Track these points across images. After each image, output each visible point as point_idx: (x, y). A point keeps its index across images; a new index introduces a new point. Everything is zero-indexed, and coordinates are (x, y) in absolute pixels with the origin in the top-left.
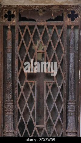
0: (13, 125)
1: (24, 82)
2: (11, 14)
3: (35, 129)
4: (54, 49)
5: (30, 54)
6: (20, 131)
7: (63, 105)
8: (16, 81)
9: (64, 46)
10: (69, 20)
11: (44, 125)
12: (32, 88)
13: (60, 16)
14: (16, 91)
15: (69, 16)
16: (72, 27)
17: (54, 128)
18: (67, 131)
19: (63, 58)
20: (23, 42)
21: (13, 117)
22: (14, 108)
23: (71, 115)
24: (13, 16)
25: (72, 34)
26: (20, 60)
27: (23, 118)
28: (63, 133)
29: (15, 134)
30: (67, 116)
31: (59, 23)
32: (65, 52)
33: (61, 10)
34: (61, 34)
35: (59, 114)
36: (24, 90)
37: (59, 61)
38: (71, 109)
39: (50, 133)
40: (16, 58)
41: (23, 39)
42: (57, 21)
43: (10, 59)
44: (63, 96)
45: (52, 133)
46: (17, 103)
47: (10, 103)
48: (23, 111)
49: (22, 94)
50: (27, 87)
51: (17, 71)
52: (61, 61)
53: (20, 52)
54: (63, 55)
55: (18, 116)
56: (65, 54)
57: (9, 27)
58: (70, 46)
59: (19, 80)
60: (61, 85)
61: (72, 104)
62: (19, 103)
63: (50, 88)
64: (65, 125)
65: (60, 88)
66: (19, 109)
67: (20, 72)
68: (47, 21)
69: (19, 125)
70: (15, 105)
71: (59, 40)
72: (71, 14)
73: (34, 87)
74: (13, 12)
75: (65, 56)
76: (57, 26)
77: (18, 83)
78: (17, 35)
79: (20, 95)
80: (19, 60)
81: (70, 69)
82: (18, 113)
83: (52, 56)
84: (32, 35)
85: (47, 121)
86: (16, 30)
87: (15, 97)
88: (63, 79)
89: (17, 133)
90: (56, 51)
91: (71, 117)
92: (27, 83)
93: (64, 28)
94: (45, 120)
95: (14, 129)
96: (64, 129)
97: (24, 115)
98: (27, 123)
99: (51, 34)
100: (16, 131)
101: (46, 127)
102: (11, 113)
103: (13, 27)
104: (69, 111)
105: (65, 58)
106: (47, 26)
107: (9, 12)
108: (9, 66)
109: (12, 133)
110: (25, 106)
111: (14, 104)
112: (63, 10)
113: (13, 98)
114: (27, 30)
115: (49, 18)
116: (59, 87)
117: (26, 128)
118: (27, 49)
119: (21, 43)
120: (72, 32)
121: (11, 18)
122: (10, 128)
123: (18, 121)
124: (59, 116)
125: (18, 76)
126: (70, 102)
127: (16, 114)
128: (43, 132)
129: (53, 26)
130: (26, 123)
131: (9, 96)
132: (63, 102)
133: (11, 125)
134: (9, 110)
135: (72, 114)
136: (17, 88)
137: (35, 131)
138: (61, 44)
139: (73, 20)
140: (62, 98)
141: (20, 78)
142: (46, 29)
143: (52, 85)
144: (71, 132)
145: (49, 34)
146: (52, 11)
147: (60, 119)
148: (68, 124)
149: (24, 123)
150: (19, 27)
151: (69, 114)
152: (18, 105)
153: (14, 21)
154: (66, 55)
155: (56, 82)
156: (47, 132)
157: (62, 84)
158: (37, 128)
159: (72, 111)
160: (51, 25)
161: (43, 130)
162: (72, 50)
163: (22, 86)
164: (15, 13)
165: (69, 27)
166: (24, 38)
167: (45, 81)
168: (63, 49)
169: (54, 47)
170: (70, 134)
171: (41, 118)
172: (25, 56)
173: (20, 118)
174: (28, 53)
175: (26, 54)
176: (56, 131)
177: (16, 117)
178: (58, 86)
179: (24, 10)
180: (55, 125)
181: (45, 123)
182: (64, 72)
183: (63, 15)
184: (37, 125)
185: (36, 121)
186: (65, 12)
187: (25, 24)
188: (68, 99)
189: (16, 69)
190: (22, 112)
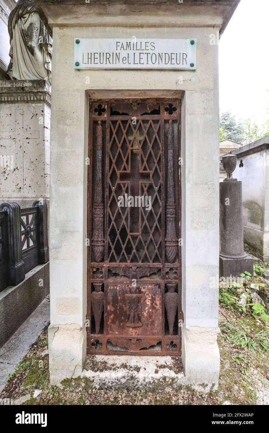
0: (102, 232)
1: (115, 182)
2: (102, 108)
3: (129, 237)
4: (150, 145)
5: (123, 151)
6: (111, 240)
7: (161, 209)
8: (107, 182)
9: (161, 142)
10: (167, 114)
11: (139, 232)
12: (125, 190)
13: (156, 109)
14: (107, 193)
15: (166, 110)
16: (170, 121)
17: (151, 236)
18: (166, 240)
19: (160, 155)
20: (114, 138)
21: (103, 223)
22: (104, 212)
23: (170, 221)
24: (104, 110)
25: (170, 128)
26: (112, 158)
27: (114, 224)
28: (161, 242)
29: (105, 243)
30: (166, 222)
31: (156, 117)
32: (162, 149)
33: (158, 103)
34: (157, 130)
35: (156, 220)
36: (116, 192)
37: (156, 159)
38: (170, 214)
39: (147, 242)
40: (107, 156)
41: (114, 135)
42: (153, 115)
43: (101, 158)
44: (160, 199)
45: (148, 241)
46: (108, 207)
47: (100, 207)
48: (115, 216)
49: (113, 196)
50: (119, 188)
51: (108, 171)
52: (158, 159)
53: (111, 149)
54: (161, 152)
55: (109, 222)
56: (162, 151)
57: (99, 122)
58: (168, 142)
59: (110, 180)
60: (159, 186)
61: (171, 208)
62: (110, 207)
63: (145, 189)
64: (164, 232)
65: (158, 189)
66: (111, 214)
67: (111, 172)
68: (141, 115)
69: (110, 232)
70: (105, 210)
71: (156, 135)
72: (168, 107)
73: (128, 187)
74: (104, 106)
75: (162, 154)
76: (153, 121)
77: (109, 184)
78: (108, 131)
79: (111, 197)
80: (110, 158)
81: (169, 167)
82: (109, 218)
83: (148, 153)
84: (125, 130)
85: (142, 227)
86: (107, 125)
87: (106, 200)
88: (161, 179)
89: (107, 241)
90: (152, 148)
91: (170, 223)
92: (119, 185)
93: (162, 122)
94: (140, 227)
95: (104, 237)
96: (162, 238)
97: (115, 220)
98: (120, 230)
99: (147, 129)
100: (106, 239)
101: (142, 235)
102: (100, 219)
103: (104, 122)
104: (169, 216)
105: (162, 155)
106: (142, 120)
107: (100, 106)
108: (99, 165)
109: (102, 242)
110: (117, 211)
111: (104, 208)
112: (159, 103)
113: (103, 202)
114: (119, 124)
115: (144, 112)
116: (156, 189)
117: (118, 236)
118: (120, 146)
119: (112, 139)
120: (171, 127)
121: (102, 112)
122: (100, 236)
123: (109, 228)
124: (156, 222)
125: (109, 176)
126: (169, 205)
127: (106, 220)
128: (138, 241)
129: (149, 121)
130: (118, 230)
131: (99, 199)
132: (161, 205)
133: (101, 233)
134: (99, 215)
135: (171, 219)
136: (108, 190)
137: (129, 239)
138: (158, 140)
139: (171, 113)
140: (160, 201)
141: (111, 178)
142: (140, 124)
143: (147, 186)
144: (170, 241)
145: (144, 130)
146: (148, 104)
147: (158, 225)
148: (167, 231)
149: (115, 229)
150: (110, 122)
151: (168, 219)
152: (109, 209)
153: (105, 116)
154: (164, 152)
155: (153, 182)
156: (142, 241)
157: (159, 184)
158: (131, 236)
159: (172, 216)
160: (146, 119)
161: (138, 238)
162: (170, 146)
163: (114, 188)
164: (106, 107)
165: (166, 121)
166: (117, 133)
167: (140, 182)
168: (160, 146)
169: (150, 144)
170: (170, 243)
171: (136, 225)
172: (117, 154)
173: (111, 225)
174: (121, 150)
175: (118, 152)
176: (153, 239)
177: (106, 223)
178: (154, 187)
179: (116, 104)
180: (152, 232)
181: (140, 230)
182: (162, 171)
183: (159, 108)
184: (131, 232)
185: (130, 228)
186: (162, 105)
187: (117, 119)
188: (166, 202)
189: (107, 168)
190: (113, 217)
